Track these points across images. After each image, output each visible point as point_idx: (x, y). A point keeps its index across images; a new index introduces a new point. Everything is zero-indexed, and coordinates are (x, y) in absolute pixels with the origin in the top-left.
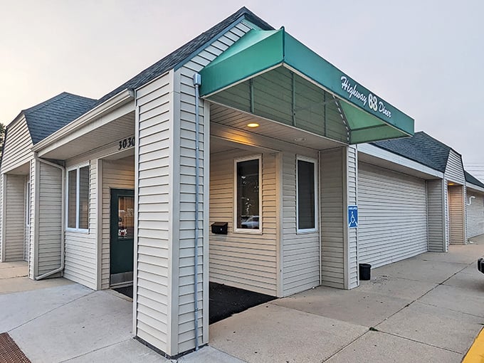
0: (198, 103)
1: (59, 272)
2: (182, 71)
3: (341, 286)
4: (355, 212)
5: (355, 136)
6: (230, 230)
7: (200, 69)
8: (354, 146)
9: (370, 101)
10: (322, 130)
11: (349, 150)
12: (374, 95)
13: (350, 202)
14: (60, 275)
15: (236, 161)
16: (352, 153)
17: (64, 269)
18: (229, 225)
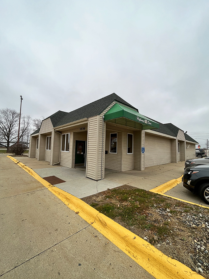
0: (104, 122)
1: (58, 164)
2: (100, 115)
3: (139, 170)
4: (144, 149)
5: (144, 127)
6: (108, 153)
7: (104, 114)
8: (144, 130)
9: (145, 121)
10: (134, 126)
11: (143, 131)
12: (146, 120)
13: (142, 146)
14: (59, 164)
15: (110, 134)
16: (143, 132)
17: (60, 163)
18: (108, 151)
